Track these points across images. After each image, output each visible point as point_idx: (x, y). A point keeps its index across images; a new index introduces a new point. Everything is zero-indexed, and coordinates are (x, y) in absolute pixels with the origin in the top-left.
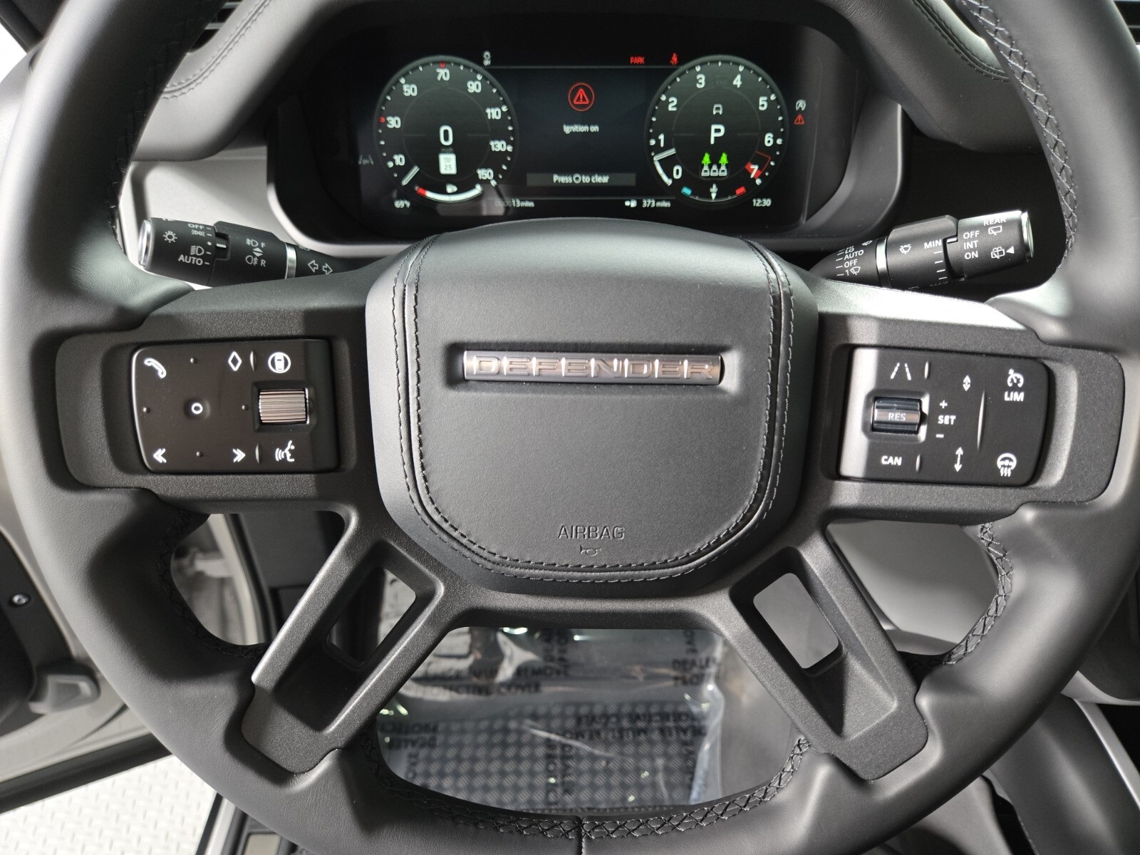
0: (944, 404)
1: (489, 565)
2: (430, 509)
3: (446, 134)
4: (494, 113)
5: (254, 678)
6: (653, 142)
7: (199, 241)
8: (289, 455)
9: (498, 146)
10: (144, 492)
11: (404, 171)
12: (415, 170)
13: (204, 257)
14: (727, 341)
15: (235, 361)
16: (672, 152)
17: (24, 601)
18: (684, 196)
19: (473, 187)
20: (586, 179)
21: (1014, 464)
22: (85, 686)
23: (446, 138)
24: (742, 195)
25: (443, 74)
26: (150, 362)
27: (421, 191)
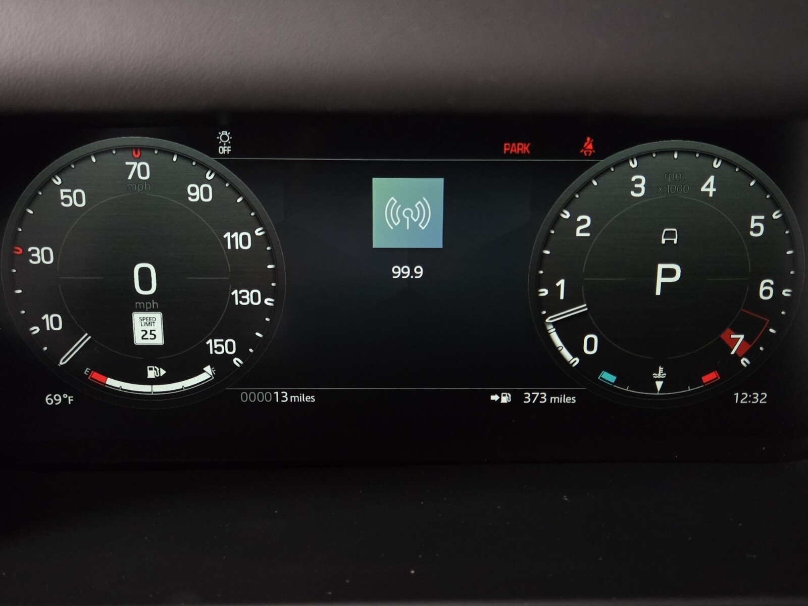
3: (145, 276)
4: (238, 240)
6: (544, 292)
9: (247, 297)
11: (61, 341)
12: (84, 339)
16: (582, 308)
18: (604, 384)
19: (198, 370)
23: (145, 284)
24: (712, 385)
25: (138, 168)
27: (96, 376)
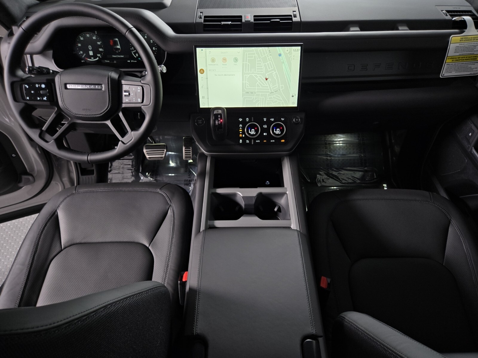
1: (74, 115)
2: (65, 106)
3: (90, 47)
4: (99, 43)
5: (43, 129)
6: (131, 49)
7: (35, 69)
8: (45, 99)
9: (101, 50)
10: (26, 103)
11: (82, 55)
12: (85, 54)
13: (36, 72)
14: (101, 83)
15: (37, 86)
16: (135, 51)
17: (15, 156)
18: (139, 60)
19: (97, 58)
20: (119, 56)
22: (30, 178)
23: (90, 48)
25: (88, 35)
26: (26, 86)
27: (86, 59)
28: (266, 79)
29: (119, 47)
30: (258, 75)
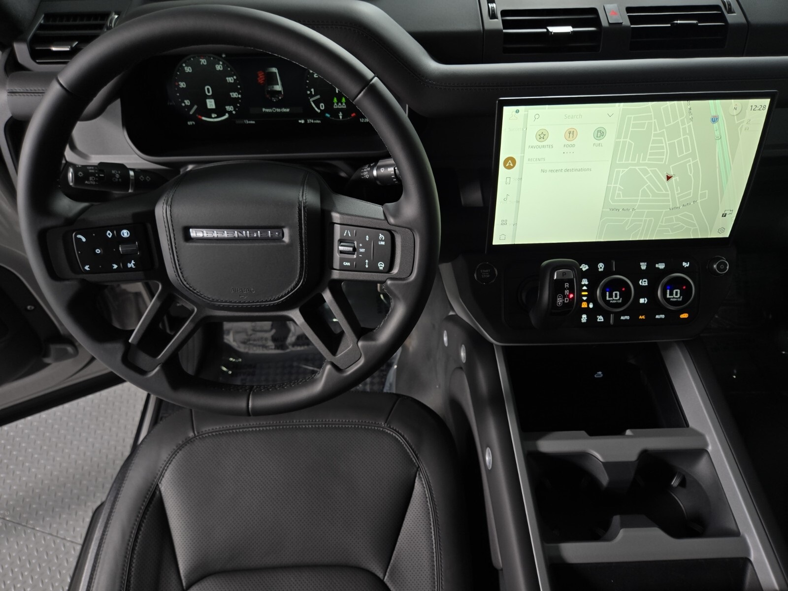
0: (361, 245)
2: (185, 283)
3: (208, 90)
4: (230, 80)
5: (130, 341)
6: (309, 92)
7: (93, 174)
8: (133, 265)
9: (234, 95)
10: (83, 281)
11: (190, 107)
12: (195, 107)
13: (95, 181)
14: (283, 224)
15: (109, 234)
16: (318, 97)
17: (33, 308)
18: (327, 117)
19: (225, 115)
20: (278, 110)
21: (383, 266)
22: (70, 349)
23: (209, 92)
24: (354, 116)
25: (203, 61)
26: (79, 236)
27: (200, 117)
28: (668, 178)
29: (278, 88)
30: (649, 169)
